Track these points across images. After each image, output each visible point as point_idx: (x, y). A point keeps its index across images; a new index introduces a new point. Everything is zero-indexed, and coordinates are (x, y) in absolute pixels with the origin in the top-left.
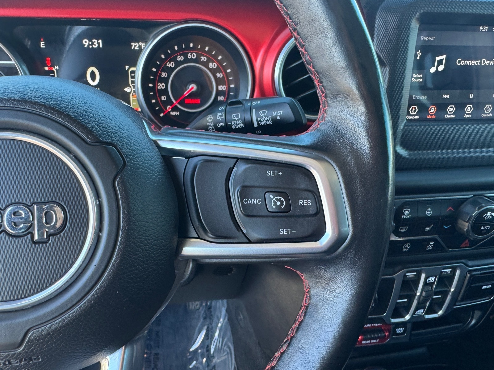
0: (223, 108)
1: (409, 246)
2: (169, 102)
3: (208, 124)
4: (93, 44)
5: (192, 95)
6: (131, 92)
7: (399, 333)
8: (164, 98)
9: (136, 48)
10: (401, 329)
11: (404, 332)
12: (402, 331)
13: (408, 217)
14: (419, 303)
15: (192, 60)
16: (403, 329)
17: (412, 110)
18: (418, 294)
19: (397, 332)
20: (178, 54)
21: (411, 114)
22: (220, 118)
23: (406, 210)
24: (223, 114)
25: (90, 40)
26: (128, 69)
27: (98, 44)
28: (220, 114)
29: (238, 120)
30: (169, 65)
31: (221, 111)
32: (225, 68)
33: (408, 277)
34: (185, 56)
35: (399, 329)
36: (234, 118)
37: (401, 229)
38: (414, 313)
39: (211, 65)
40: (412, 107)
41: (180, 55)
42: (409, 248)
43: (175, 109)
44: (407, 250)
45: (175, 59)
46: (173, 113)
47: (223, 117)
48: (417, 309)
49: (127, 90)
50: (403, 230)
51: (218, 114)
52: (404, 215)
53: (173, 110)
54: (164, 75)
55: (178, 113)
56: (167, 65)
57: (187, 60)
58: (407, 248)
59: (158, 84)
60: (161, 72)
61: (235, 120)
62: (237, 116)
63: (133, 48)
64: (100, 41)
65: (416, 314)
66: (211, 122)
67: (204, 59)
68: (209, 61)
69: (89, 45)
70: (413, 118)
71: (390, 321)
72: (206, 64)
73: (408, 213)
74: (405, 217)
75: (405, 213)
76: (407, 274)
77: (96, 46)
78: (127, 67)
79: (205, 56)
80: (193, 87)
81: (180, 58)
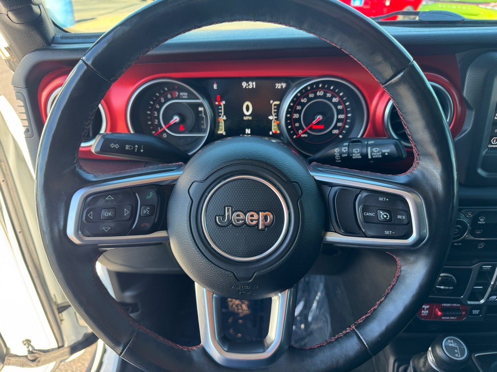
0: (347, 144)
1: (483, 244)
2: (301, 127)
3: (335, 154)
4: (249, 85)
5: (319, 123)
6: (273, 120)
7: (475, 314)
8: (297, 125)
9: (279, 88)
10: (477, 311)
11: (480, 313)
12: (478, 313)
13: (483, 223)
14: (492, 291)
15: (320, 97)
16: (479, 311)
17: (493, 141)
18: (492, 283)
19: (474, 313)
20: (310, 92)
21: (493, 143)
22: (344, 151)
23: (481, 218)
24: (346, 148)
25: (247, 82)
26: (272, 103)
27: (253, 85)
28: (345, 148)
29: (358, 153)
30: (302, 101)
31: (346, 146)
32: (345, 102)
33: (484, 268)
34: (315, 93)
35: (475, 311)
36: (354, 151)
37: (477, 232)
38: (488, 298)
39: (334, 100)
40: (494, 138)
41: (312, 93)
42: (483, 246)
43: (305, 133)
44: (482, 247)
45: (307, 96)
46: (303, 136)
47: (346, 151)
48: (491, 295)
49: (270, 118)
50: (478, 233)
51: (343, 148)
52: (480, 221)
53: (303, 133)
54: (299, 108)
55: (306, 136)
56: (301, 101)
57: (316, 97)
58: (481, 246)
59: (294, 115)
60: (297, 105)
61: (355, 153)
62: (357, 151)
63: (276, 88)
64: (254, 83)
65: (490, 299)
66: (338, 153)
67: (329, 95)
68: (333, 96)
69: (246, 86)
70: (494, 146)
71: (467, 302)
72: (330, 99)
73: (483, 220)
74: (480, 223)
75: (481, 220)
76: (483, 267)
77: (251, 87)
78: (271, 102)
79: (330, 93)
80: (319, 117)
81: (311, 95)
